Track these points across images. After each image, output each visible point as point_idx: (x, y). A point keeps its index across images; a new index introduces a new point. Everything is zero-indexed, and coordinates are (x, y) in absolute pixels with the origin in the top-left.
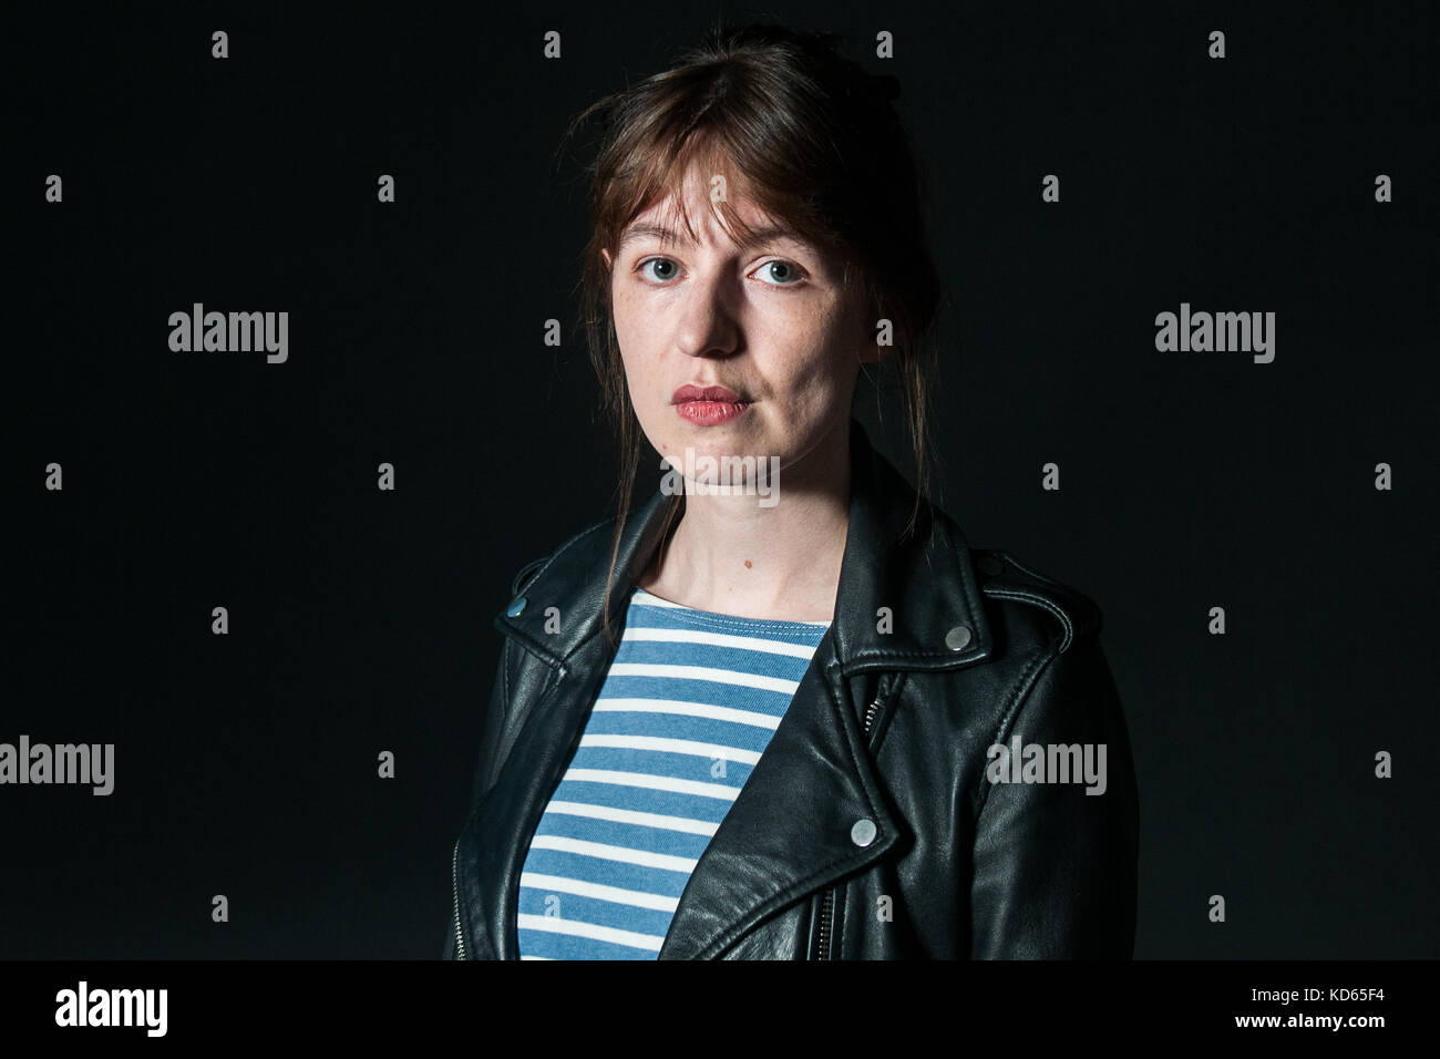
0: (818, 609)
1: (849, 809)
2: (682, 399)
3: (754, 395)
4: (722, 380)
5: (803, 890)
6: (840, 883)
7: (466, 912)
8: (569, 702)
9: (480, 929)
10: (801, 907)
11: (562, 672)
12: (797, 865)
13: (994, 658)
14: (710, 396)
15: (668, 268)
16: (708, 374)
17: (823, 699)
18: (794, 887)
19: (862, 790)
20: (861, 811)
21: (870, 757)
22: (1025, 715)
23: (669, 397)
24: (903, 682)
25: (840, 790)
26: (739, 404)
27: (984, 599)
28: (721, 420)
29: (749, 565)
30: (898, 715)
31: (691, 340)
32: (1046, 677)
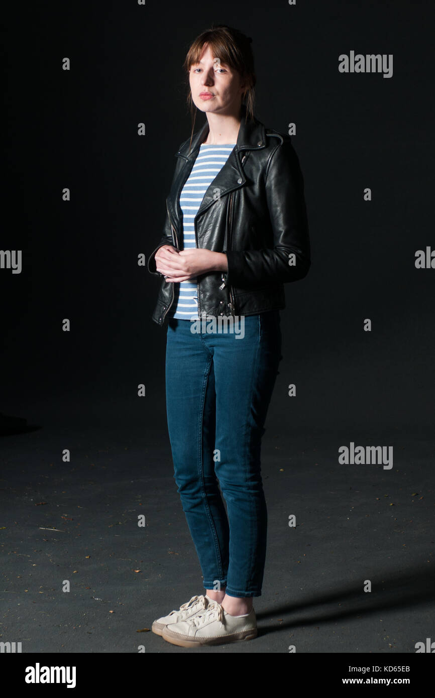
0: (234, 142)
1: (238, 177)
2: (201, 95)
3: (215, 94)
4: (209, 91)
5: (227, 192)
6: (235, 190)
7: (169, 207)
8: (188, 165)
9: (172, 210)
10: (227, 196)
11: (187, 161)
12: (227, 187)
13: (267, 147)
14: (206, 94)
15: (200, 71)
16: (206, 89)
17: (234, 157)
18: (226, 191)
19: (240, 173)
20: (240, 177)
21: (242, 168)
22: (274, 157)
23: (198, 95)
24: (250, 153)
25: (235, 173)
26: (212, 96)
27: (266, 136)
28: (208, 99)
29: (220, 135)
30: (249, 159)
31: (203, 82)
32: (278, 150)
